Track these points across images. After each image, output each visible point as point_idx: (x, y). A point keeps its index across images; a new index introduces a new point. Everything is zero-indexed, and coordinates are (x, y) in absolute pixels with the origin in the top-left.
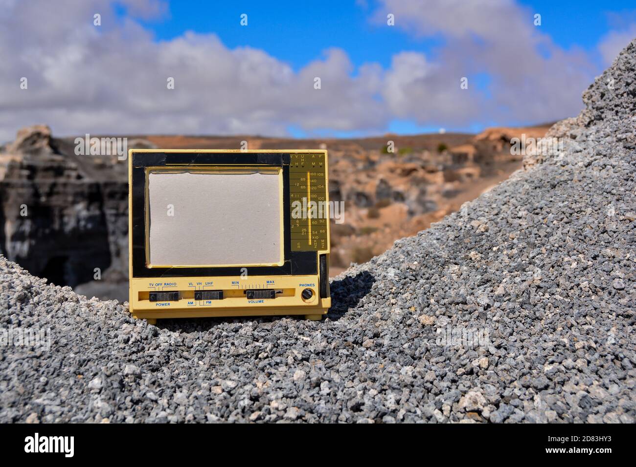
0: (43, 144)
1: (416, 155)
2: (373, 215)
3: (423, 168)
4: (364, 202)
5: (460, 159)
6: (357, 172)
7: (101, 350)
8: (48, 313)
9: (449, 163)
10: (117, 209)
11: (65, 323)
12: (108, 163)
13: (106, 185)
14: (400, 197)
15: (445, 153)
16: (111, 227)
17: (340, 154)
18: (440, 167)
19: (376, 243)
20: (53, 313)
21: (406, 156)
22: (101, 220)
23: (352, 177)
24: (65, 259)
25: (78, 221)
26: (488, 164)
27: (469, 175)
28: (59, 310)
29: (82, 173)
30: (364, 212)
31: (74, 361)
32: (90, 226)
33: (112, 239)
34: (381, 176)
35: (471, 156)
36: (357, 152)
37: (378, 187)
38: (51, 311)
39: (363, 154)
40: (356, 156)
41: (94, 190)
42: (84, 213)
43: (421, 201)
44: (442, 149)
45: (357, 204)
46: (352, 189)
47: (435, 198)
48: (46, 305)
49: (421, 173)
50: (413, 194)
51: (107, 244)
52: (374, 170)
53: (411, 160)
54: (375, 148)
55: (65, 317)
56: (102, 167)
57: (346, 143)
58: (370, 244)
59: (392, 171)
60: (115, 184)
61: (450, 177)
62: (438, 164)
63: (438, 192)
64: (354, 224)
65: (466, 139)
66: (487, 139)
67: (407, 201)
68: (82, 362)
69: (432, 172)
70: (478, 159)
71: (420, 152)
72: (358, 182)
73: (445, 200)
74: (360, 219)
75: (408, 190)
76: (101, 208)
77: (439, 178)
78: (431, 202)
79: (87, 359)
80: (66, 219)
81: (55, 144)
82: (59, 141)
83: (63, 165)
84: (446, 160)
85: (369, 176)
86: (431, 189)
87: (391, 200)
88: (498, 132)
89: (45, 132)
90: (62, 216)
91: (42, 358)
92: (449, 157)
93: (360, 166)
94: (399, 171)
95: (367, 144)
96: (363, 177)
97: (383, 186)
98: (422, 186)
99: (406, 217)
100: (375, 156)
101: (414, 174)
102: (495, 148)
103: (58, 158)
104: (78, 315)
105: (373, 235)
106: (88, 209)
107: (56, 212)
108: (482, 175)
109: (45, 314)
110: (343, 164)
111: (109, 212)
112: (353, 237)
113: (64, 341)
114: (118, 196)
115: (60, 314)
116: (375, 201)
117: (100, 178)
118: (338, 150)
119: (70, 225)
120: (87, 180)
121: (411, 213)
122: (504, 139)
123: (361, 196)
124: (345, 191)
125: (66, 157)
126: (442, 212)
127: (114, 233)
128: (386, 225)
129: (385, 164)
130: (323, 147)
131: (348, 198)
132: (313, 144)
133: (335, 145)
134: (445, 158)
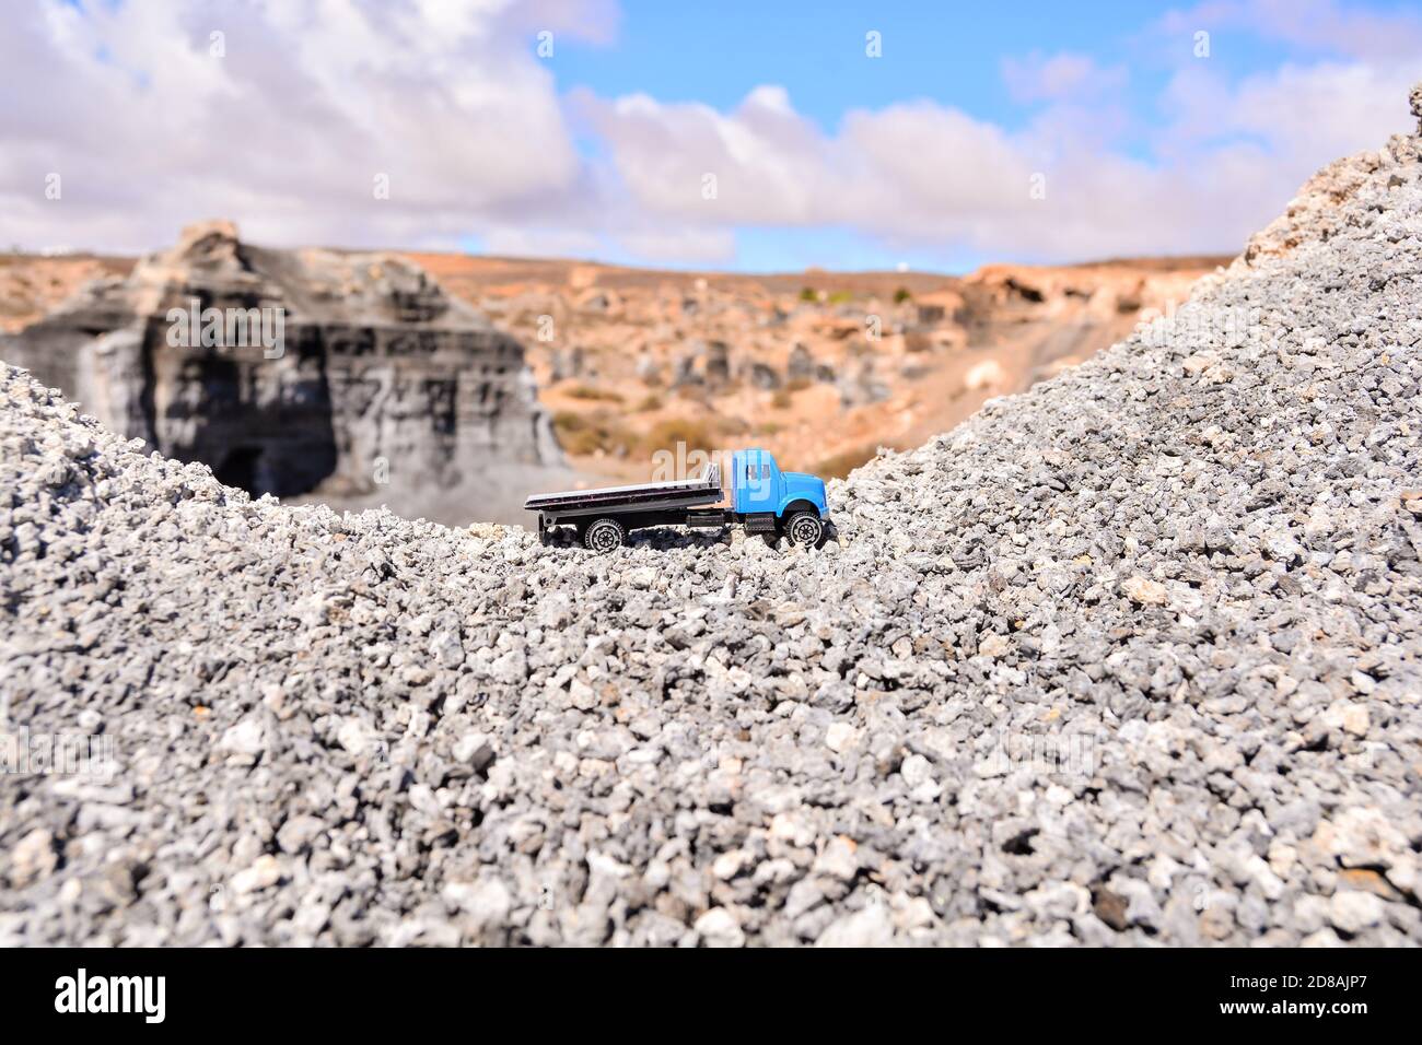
0: (225, 252)
1: (857, 305)
2: (781, 404)
4: (766, 380)
5: (931, 315)
6: (757, 329)
7: (270, 634)
8: (132, 525)
9: (913, 322)
10: (348, 369)
11: (175, 555)
12: (335, 292)
13: (332, 328)
14: (827, 374)
15: (906, 304)
16: (337, 402)
17: (728, 299)
18: (897, 328)
20: (147, 527)
21: (840, 306)
22: (321, 390)
23: (748, 338)
24: (256, 452)
25: (281, 388)
26: (980, 325)
27: (946, 343)
28: (163, 519)
29: (291, 307)
30: (767, 397)
31: (189, 667)
32: (300, 398)
33: (338, 421)
34: (798, 337)
35: (949, 313)
36: (758, 295)
37: (792, 355)
38: (143, 521)
39: (768, 299)
40: (757, 303)
41: (310, 336)
42: (292, 376)
43: (864, 383)
44: (901, 296)
45: (755, 384)
46: (747, 358)
47: (889, 378)
48: (128, 506)
49: (864, 337)
50: (852, 370)
51: (330, 432)
52: (785, 328)
53: (848, 313)
54: (789, 291)
55: (180, 539)
56: (325, 297)
57: (741, 279)
59: (816, 330)
60: (345, 328)
61: (916, 345)
62: (894, 322)
63: (894, 368)
64: (749, 417)
65: (944, 283)
66: (979, 284)
67: (840, 382)
68: (211, 669)
69: (884, 334)
70: (964, 318)
71: (865, 299)
72: (758, 347)
73: (905, 382)
74: (759, 409)
75: (842, 364)
76: (322, 367)
77: (897, 343)
78: (883, 385)
79: (228, 661)
80: (260, 384)
81: (246, 254)
82: (253, 249)
83: (258, 291)
84: (907, 317)
85: (776, 337)
86: (881, 362)
87: (813, 378)
88: (999, 270)
89: (228, 232)
90: (253, 379)
91: (96, 652)
92: (914, 312)
93: (763, 319)
94: (828, 331)
95: (776, 283)
96: (766, 339)
97: (800, 355)
98: (866, 357)
99: (838, 408)
100: (788, 303)
101: (853, 337)
102: (993, 298)
103: (250, 278)
104: (216, 536)
105: (780, 437)
106: (298, 367)
107: (244, 371)
108: (970, 344)
109: (124, 528)
110: (734, 315)
111: (335, 376)
113: (165, 606)
114: (351, 348)
115: (167, 530)
116: (786, 379)
117: (321, 316)
118: (725, 291)
119: (268, 393)
120: (299, 319)
121: (847, 402)
122: (1011, 284)
123: (762, 370)
124: (735, 360)
125: (265, 277)
126: (899, 403)
127: (341, 412)
128: (803, 421)
129: (804, 318)
130: (701, 284)
131: (741, 372)
132: (683, 280)
133: (721, 283)
134: (906, 313)
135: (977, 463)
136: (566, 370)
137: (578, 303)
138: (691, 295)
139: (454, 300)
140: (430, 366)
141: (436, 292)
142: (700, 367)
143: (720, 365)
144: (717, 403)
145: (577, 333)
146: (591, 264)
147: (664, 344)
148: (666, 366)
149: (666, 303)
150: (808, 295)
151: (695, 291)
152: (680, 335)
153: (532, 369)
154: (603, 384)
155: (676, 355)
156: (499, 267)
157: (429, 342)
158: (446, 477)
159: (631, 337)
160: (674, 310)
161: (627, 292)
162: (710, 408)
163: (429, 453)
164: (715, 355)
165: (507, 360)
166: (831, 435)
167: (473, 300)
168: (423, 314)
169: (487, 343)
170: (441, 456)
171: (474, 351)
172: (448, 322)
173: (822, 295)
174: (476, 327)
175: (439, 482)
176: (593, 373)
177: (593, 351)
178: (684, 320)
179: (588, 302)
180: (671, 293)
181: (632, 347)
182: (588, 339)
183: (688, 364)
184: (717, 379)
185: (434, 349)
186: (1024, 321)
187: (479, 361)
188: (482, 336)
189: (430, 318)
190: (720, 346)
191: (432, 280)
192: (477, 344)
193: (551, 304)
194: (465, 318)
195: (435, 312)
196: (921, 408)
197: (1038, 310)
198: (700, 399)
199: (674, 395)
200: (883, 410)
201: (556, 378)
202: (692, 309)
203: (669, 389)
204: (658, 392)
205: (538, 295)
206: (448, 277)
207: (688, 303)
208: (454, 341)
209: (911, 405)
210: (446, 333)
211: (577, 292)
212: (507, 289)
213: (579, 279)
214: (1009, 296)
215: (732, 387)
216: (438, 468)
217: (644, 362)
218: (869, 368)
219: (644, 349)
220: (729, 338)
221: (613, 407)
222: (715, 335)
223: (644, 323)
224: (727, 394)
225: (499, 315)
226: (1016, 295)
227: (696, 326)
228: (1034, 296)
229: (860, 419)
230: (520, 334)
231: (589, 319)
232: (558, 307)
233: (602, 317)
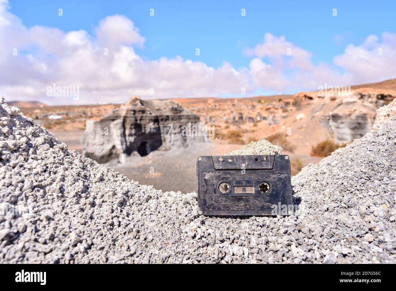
0: (138, 102)
1: (270, 103)
2: (255, 125)
3: (273, 107)
4: (251, 120)
5: (287, 104)
6: (249, 110)
7: (177, 245)
8: (139, 211)
9: (283, 106)
10: (164, 124)
11: (150, 220)
12: (160, 109)
13: (160, 116)
14: (265, 118)
15: (281, 102)
16: (162, 131)
17: (242, 103)
18: (280, 107)
19: (257, 135)
20: (143, 211)
21: (267, 103)
22: (158, 129)
23: (247, 112)
24: (146, 143)
25: (151, 129)
26: (299, 105)
27: (291, 110)
28: (146, 208)
29: (151, 112)
30: (252, 124)
31: (159, 259)
32: (155, 131)
33: (162, 135)
34: (258, 111)
35: (291, 103)
36: (249, 102)
37: (257, 115)
38: (141, 209)
39: (251, 103)
40: (248, 104)
41: (156, 118)
42: (153, 126)
43: (273, 120)
44: (280, 100)
45: (249, 121)
46: (247, 116)
47: (279, 119)
48: (137, 205)
49: (272, 110)
50: (271, 117)
51: (161, 137)
52: (255, 109)
53: (268, 105)
54: (255, 101)
55: (151, 214)
56: (158, 110)
57: (244, 99)
58: (255, 136)
59: (262, 109)
60: (163, 116)
61: (285, 111)
62: (279, 106)
63: (280, 116)
64: (248, 129)
65: (290, 97)
66: (298, 96)
67: (268, 120)
68: (164, 259)
69: (277, 109)
70: (295, 104)
71: (272, 102)
72: (249, 113)
73: (283, 119)
74: (250, 127)
75: (268, 116)
76: (158, 124)
77: (280, 111)
78: (278, 120)
80: (146, 129)
81: (142, 102)
82: (143, 101)
83: (145, 109)
84: (282, 105)
85: (253, 111)
86: (277, 115)
87: (262, 120)
88: (303, 93)
89: (139, 98)
90: (145, 128)
91: (135, 256)
92: (283, 104)
93: (250, 107)
94: (264, 109)
95: (252, 99)
96: (251, 112)
97: (259, 115)
98: (273, 114)
99: (268, 126)
101: (270, 110)
102: (302, 99)
103: (143, 107)
104: (159, 212)
105: (255, 133)
106: (154, 124)
107: (143, 126)
108: (297, 110)
109: (137, 213)
110: (244, 107)
111: (161, 126)
112: (248, 134)
113: (150, 237)
114: (164, 120)
115: (148, 212)
116: (256, 120)
117: (158, 114)
118: (241, 102)
119: (148, 131)
120: (153, 115)
121: (270, 124)
122: (305, 96)
123: (250, 118)
124: (244, 117)
125: (146, 106)
126: (282, 124)
127: (163, 133)
128: (260, 129)
129: (259, 106)
130: (236, 101)
131: (246, 119)
132: (232, 100)
133: (240, 100)
134: (282, 104)
135: (341, 171)
136: (208, 121)
137: (210, 107)
138: (234, 103)
139: (185, 108)
140: (181, 123)
141: (181, 107)
142: (237, 119)
143: (241, 118)
144: (241, 126)
145: (210, 113)
146: (212, 98)
147: (229, 114)
148: (230, 119)
149: (229, 105)
150: (259, 102)
151: (235, 102)
152: (232, 112)
153: (201, 121)
154: (216, 124)
155: (232, 116)
156: (193, 100)
157: (180, 118)
158: (185, 146)
159: (222, 113)
160: (231, 107)
161: (220, 104)
162: (240, 127)
163: (181, 141)
164: (240, 116)
165: (196, 120)
166: (267, 132)
167: (188, 108)
168: (179, 112)
169: (192, 117)
170: (184, 141)
171: (190, 119)
172: (183, 113)
173: (262, 101)
174: (190, 114)
175: (184, 147)
176: (214, 121)
177: (214, 117)
178: (233, 109)
179: (212, 106)
180: (229, 103)
181: (222, 115)
182: (212, 114)
183: (234, 118)
184: (241, 121)
185: (181, 119)
186: (309, 104)
187: (190, 121)
188: (191, 116)
189: (180, 113)
190: (241, 114)
191: (180, 105)
192: (190, 117)
193: (204, 108)
194: (187, 112)
195: (181, 111)
196: (287, 125)
197: (312, 101)
198: (237, 125)
199: (232, 125)
200: (278, 126)
201: (206, 123)
202: (234, 106)
203: (231, 124)
204: (228, 124)
205: (201, 106)
206: (182, 103)
207: (233, 105)
208: (185, 117)
209: (284, 124)
210: (183, 116)
211: (210, 104)
212: (195, 105)
213: (210, 101)
214: (305, 99)
215: (244, 122)
216: (183, 144)
217: (225, 118)
218: (274, 117)
219: (224, 115)
220: (243, 112)
221: (219, 128)
222: (240, 112)
223: (224, 110)
224: (243, 124)
225: (193, 110)
226: (307, 98)
227: (235, 110)
228: (311, 98)
229: (273, 128)
230: (198, 114)
231: (212, 110)
232: (206, 108)
233: (215, 109)
